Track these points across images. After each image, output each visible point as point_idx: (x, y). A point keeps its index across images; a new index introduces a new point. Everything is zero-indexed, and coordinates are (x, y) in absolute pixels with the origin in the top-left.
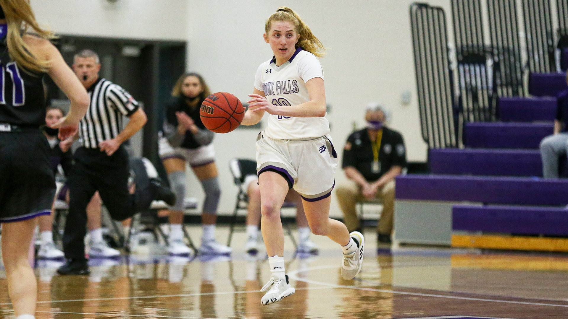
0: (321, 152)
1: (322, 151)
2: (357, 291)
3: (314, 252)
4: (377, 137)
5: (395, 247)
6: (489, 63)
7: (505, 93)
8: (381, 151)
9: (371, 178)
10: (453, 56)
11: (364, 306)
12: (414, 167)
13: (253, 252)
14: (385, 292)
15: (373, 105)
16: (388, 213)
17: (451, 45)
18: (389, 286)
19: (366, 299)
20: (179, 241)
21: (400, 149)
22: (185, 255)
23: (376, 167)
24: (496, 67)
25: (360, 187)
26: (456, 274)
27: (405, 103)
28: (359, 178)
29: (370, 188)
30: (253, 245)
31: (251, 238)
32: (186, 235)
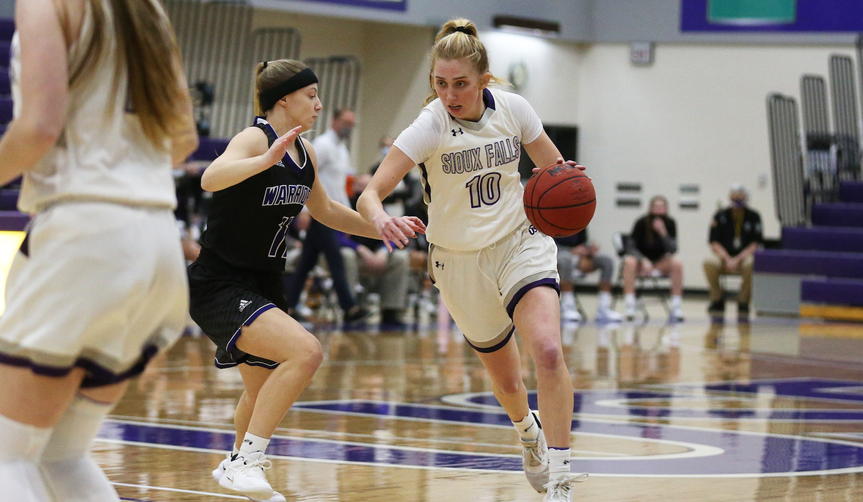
0: (532, 232)
1: (535, 230)
2: (720, 356)
3: (681, 320)
4: (738, 216)
5: (752, 316)
6: (833, 149)
7: (846, 177)
8: (743, 229)
9: (733, 252)
10: (803, 143)
11: (727, 369)
12: (770, 244)
13: (630, 319)
14: (744, 356)
15: (736, 186)
16: (747, 286)
17: (802, 132)
18: (746, 351)
19: (728, 362)
20: (570, 307)
21: (757, 227)
22: (575, 321)
23: (737, 243)
24: (839, 153)
25: (723, 262)
26: (804, 342)
27: (762, 184)
28: (722, 252)
29: (732, 262)
30: (631, 312)
31: (628, 306)
32: (577, 303)
